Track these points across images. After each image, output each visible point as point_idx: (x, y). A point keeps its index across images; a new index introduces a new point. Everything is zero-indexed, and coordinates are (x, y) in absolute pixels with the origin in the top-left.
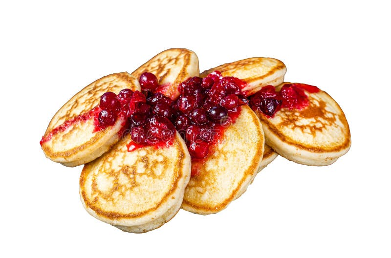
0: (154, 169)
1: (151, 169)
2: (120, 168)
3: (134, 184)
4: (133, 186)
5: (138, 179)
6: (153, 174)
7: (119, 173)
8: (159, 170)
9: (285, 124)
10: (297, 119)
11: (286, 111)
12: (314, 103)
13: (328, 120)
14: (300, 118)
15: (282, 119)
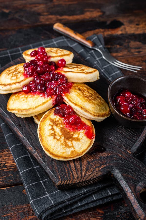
9: (52, 120)
10: (58, 126)
11: (61, 120)
12: (74, 134)
13: (64, 142)
14: (59, 127)
15: (54, 119)
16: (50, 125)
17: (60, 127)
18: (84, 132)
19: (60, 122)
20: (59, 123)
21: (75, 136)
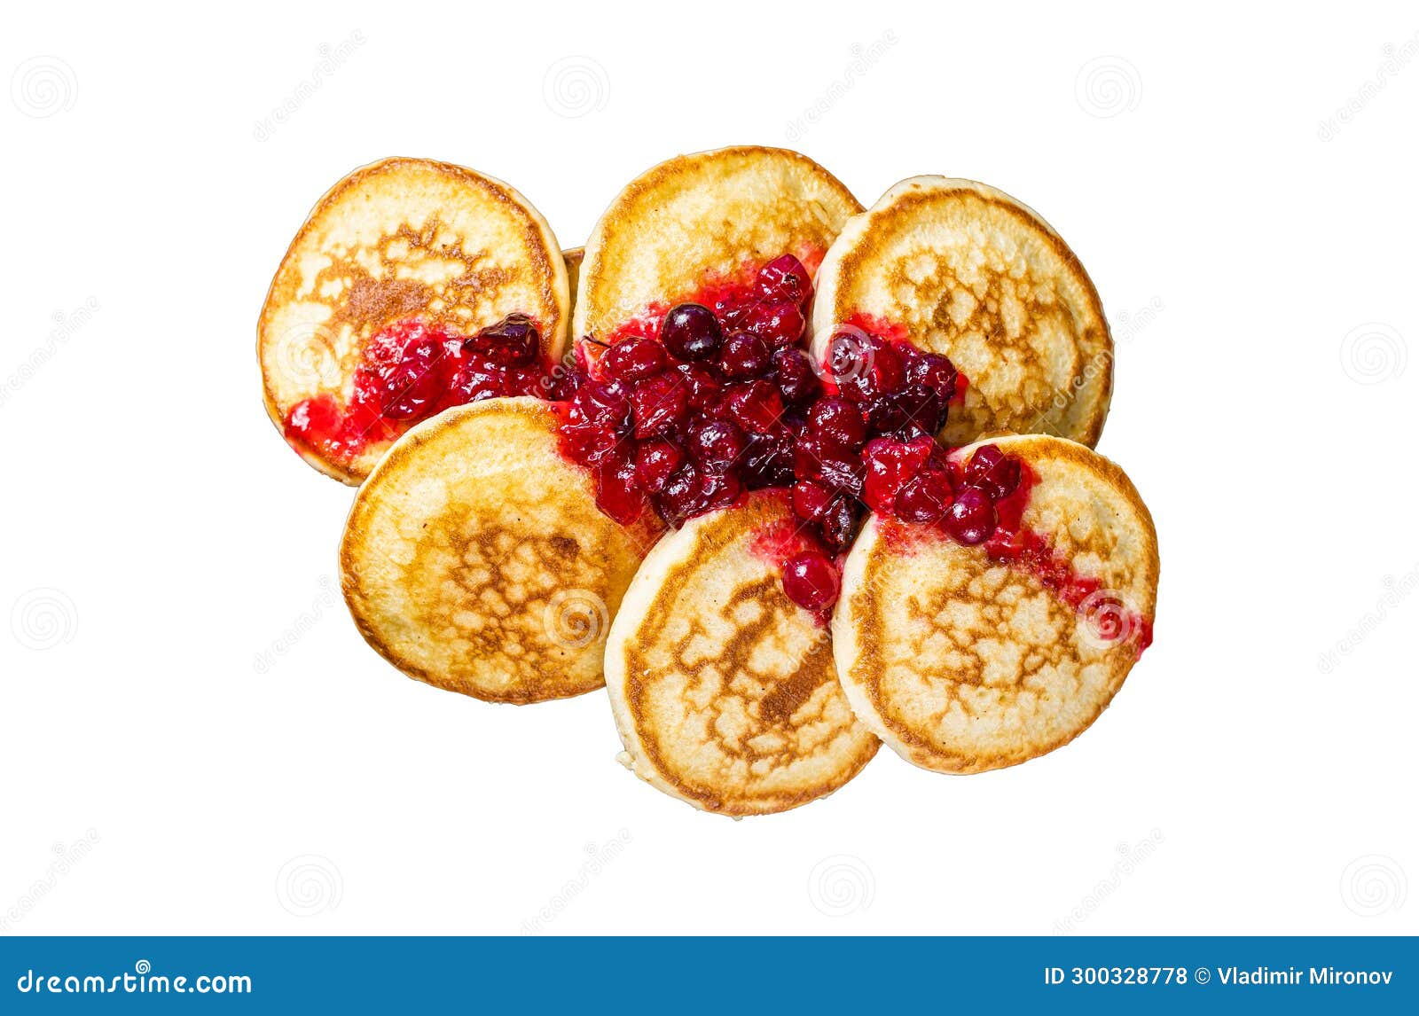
0: (936, 280)
1: (941, 283)
2: (1007, 352)
3: (995, 279)
4: (1000, 276)
5: (981, 284)
6: (943, 270)
7: (1015, 344)
8: (925, 271)
10: (448, 287)
11: (467, 323)
12: (355, 339)
13: (353, 266)
14: (440, 290)
15: (497, 295)
16: (484, 254)
17: (433, 296)
18: (336, 400)
19: (465, 313)
20: (458, 304)
21: (346, 340)
